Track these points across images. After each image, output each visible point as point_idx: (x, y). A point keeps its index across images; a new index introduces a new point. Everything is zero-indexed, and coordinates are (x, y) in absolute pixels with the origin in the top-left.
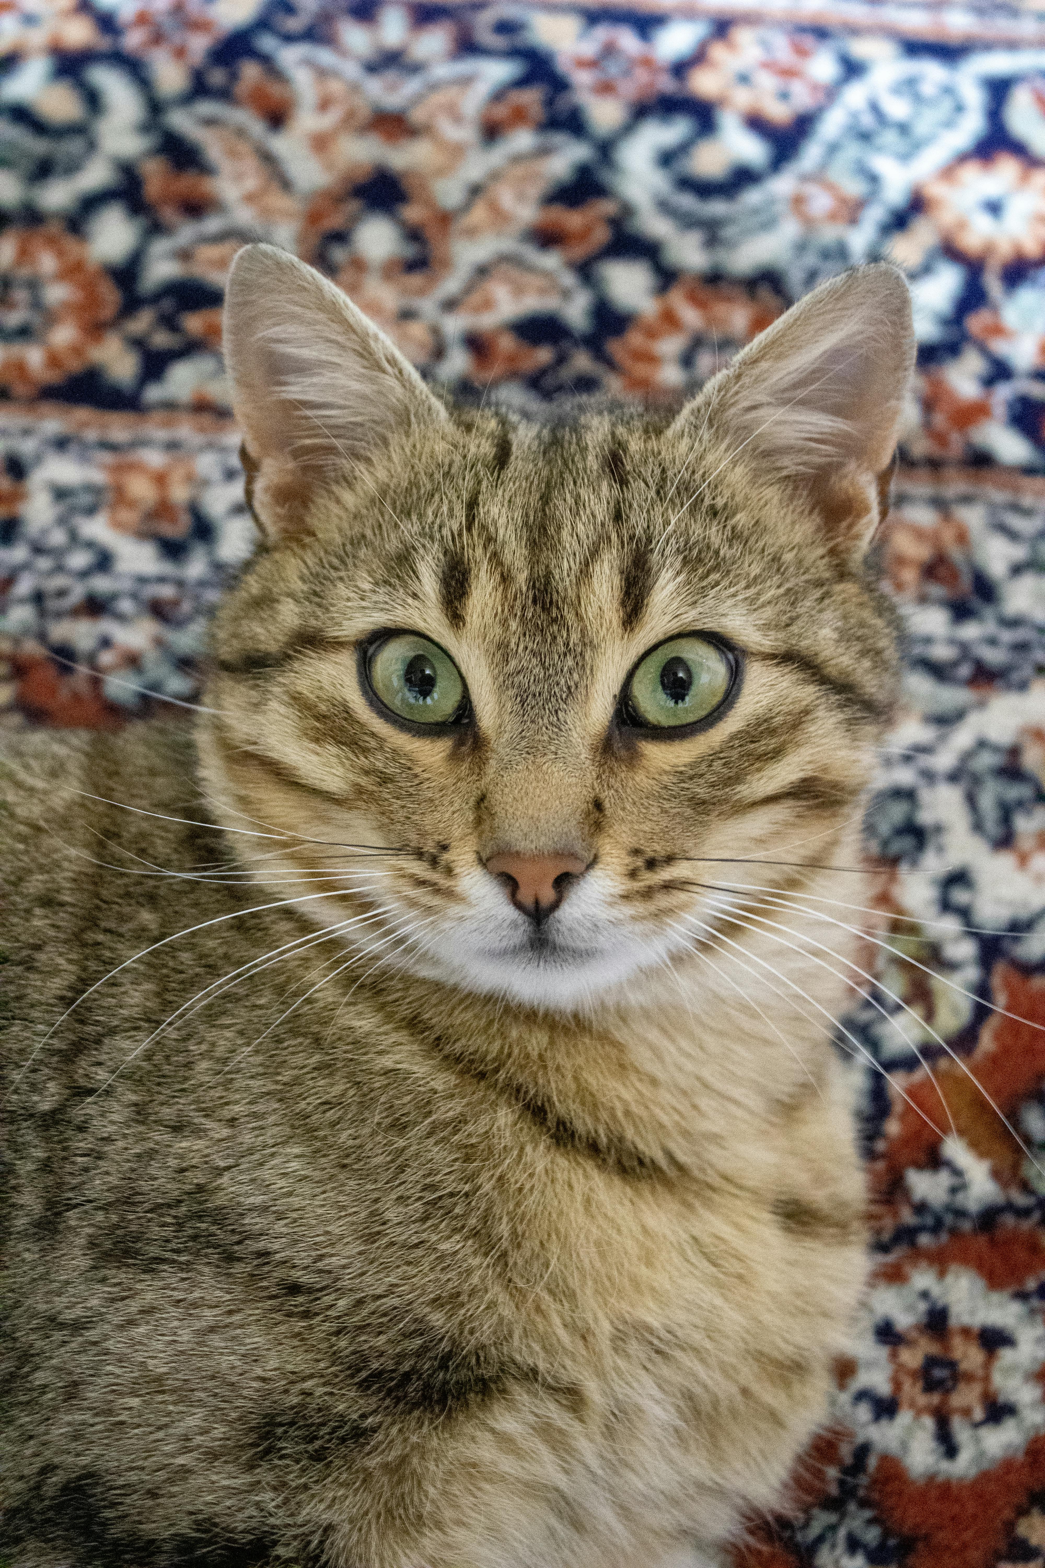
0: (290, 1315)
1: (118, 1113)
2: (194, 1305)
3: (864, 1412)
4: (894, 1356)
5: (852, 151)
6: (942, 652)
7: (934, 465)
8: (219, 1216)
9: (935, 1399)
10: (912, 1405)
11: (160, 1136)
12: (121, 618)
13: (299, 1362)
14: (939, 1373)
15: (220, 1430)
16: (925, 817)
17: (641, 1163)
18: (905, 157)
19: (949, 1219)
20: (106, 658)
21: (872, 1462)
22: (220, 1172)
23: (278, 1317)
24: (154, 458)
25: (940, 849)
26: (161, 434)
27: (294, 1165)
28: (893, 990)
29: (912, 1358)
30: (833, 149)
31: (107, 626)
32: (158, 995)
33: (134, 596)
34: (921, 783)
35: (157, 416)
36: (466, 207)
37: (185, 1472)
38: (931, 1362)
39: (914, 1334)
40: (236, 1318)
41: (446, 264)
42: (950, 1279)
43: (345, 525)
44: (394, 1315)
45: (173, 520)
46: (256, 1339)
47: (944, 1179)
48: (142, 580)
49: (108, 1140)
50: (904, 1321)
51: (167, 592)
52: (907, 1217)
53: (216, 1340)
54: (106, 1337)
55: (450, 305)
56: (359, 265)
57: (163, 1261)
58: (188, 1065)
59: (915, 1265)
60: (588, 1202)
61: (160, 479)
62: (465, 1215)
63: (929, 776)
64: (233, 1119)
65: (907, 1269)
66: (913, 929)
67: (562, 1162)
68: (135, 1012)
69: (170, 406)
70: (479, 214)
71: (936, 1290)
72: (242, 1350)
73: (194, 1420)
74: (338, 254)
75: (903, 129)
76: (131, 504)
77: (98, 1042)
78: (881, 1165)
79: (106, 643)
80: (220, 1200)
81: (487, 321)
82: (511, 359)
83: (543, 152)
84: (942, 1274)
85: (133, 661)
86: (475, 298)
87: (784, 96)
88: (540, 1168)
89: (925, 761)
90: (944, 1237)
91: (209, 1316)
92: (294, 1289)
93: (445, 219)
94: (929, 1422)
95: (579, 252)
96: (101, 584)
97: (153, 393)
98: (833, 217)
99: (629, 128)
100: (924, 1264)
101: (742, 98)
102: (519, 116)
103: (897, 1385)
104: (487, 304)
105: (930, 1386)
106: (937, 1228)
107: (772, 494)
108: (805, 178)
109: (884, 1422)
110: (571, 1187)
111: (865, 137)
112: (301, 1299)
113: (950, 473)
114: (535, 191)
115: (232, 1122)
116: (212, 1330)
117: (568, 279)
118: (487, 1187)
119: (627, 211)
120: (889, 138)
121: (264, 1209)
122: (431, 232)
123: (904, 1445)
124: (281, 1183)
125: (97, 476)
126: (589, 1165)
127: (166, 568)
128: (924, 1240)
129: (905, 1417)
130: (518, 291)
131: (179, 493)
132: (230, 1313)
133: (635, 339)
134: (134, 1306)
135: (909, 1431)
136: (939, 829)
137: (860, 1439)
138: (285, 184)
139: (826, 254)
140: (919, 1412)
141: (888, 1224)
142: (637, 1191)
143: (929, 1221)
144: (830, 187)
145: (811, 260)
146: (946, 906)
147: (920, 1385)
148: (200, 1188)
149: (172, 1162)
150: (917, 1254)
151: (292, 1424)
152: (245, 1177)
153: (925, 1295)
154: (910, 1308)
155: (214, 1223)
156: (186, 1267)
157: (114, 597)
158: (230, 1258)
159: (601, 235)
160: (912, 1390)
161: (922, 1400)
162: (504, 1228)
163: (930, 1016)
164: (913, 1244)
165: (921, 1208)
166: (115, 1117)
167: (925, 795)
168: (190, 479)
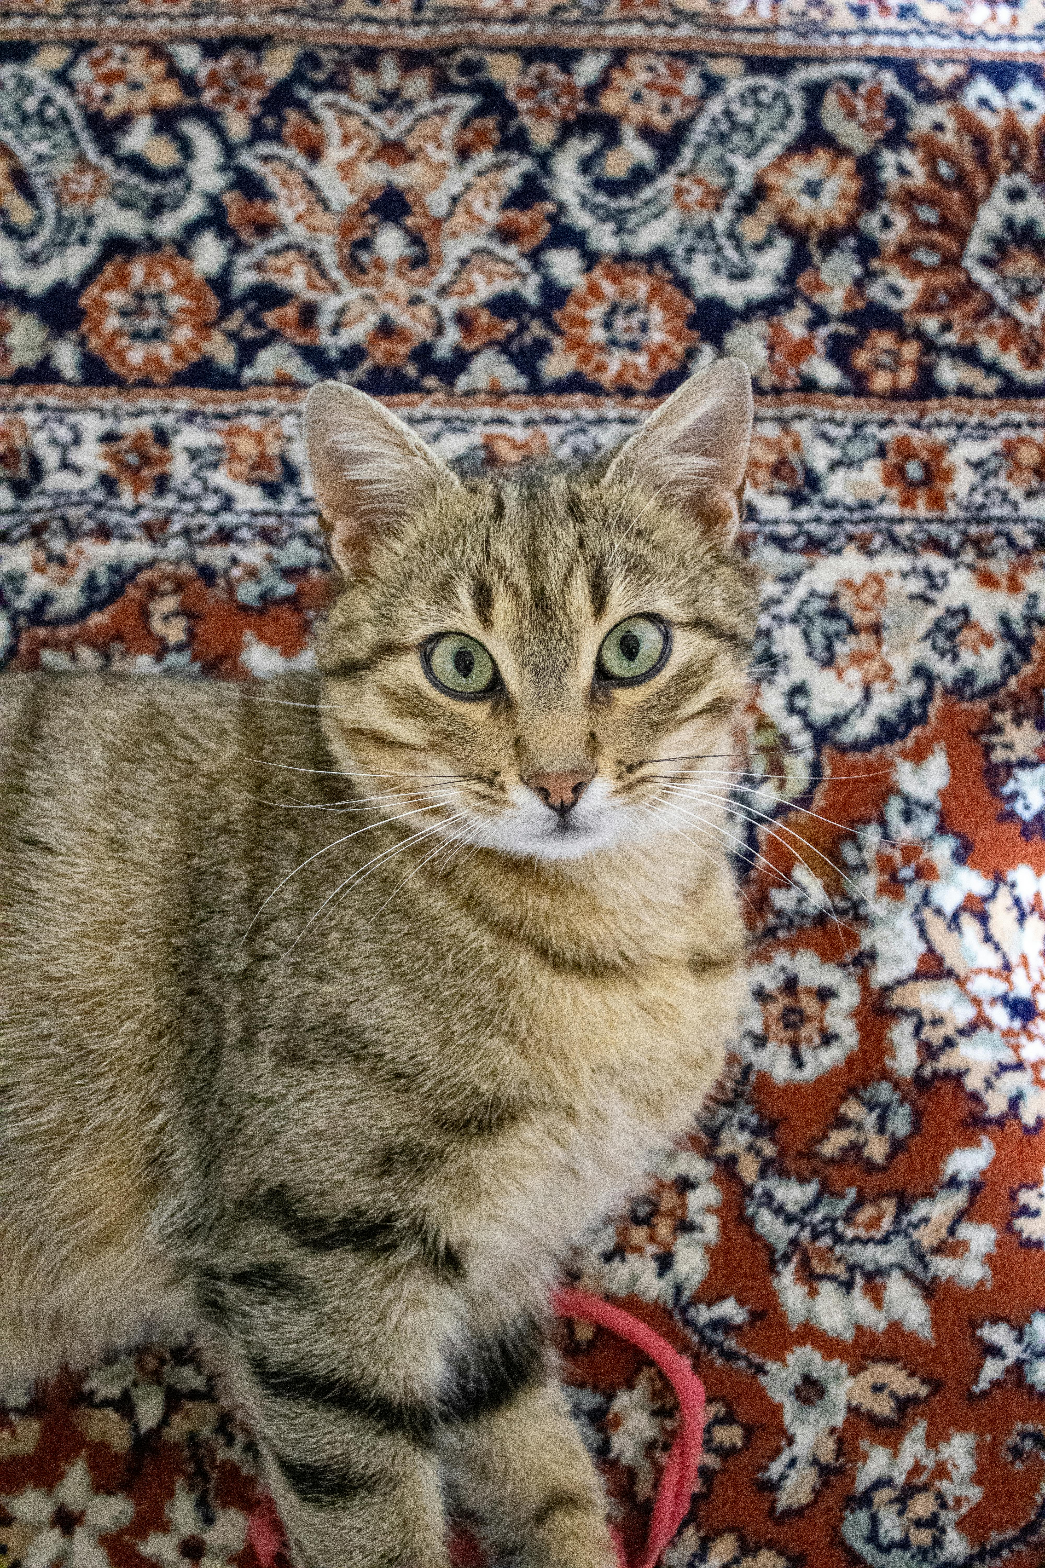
0: (397, 1090)
1: (284, 971)
2: (339, 1088)
3: (747, 1045)
4: (765, 1008)
5: (714, 151)
6: (785, 530)
7: (777, 391)
8: (349, 1033)
9: (790, 1034)
10: (776, 1038)
11: (309, 983)
12: (241, 542)
13: (404, 1118)
14: (793, 1017)
15: (359, 1158)
16: (776, 649)
17: (606, 966)
18: (751, 156)
19: (797, 920)
20: (236, 573)
21: (753, 1076)
22: (347, 1004)
23: (389, 1092)
24: (253, 423)
25: (787, 671)
26: (257, 406)
27: (395, 999)
28: (759, 768)
29: (775, 1009)
30: (701, 148)
31: (234, 549)
32: (301, 891)
33: (250, 526)
34: (774, 625)
35: (253, 390)
36: (450, 213)
37: (340, 1184)
38: (787, 1011)
39: (777, 994)
40: (364, 1094)
41: (440, 260)
42: (798, 957)
43: (397, 566)
44: (461, 1087)
45: (271, 470)
46: (377, 1106)
47: (794, 894)
48: (254, 514)
49: (278, 988)
50: (771, 986)
51: (271, 521)
52: (772, 920)
53: (353, 1108)
54: (287, 1109)
55: (444, 291)
56: (379, 264)
57: (318, 1062)
58: (324, 935)
59: (777, 950)
60: (574, 1001)
61: (259, 438)
62: (500, 1024)
63: (778, 619)
64: (354, 969)
65: (772, 953)
66: (771, 726)
67: (558, 981)
68: (288, 904)
69: (260, 382)
70: (459, 219)
71: (790, 966)
72: (369, 1113)
73: (344, 1156)
74: (365, 257)
75: (749, 130)
76: (242, 459)
77: (267, 924)
78: (754, 887)
79: (234, 561)
80: (349, 1022)
81: (471, 301)
82: (489, 330)
83: (501, 166)
84: (793, 955)
85: (253, 573)
86: (461, 286)
87: (666, 109)
88: (545, 988)
89: (775, 610)
90: (794, 932)
91: (347, 1095)
92: (399, 1076)
93: (437, 223)
94: (787, 1049)
95: (529, 244)
96: (227, 519)
97: (248, 374)
98: (702, 204)
99: (559, 144)
100: (782, 950)
101: (636, 113)
102: (482, 138)
103: (767, 1027)
104: (470, 289)
105: (787, 1026)
106: (790, 924)
107: (672, 516)
108: (681, 175)
109: (760, 1050)
110: (564, 995)
111: (723, 138)
112: (402, 1081)
113: (787, 397)
114: (496, 198)
115: (354, 971)
116: (350, 1103)
117: (524, 266)
118: (513, 1003)
119: (562, 207)
120: (740, 138)
121: (377, 1028)
122: (427, 236)
123: (772, 1064)
124: (387, 1011)
125: (218, 440)
126: (575, 979)
127: (269, 505)
128: (782, 934)
129: (772, 1046)
130: (490, 277)
131: (273, 449)
132: (360, 1092)
133: (572, 308)
134: (303, 1090)
135: (775, 1054)
136: (786, 657)
137: (745, 1062)
138: (325, 205)
139: (699, 234)
140: (781, 1043)
141: (760, 925)
142: (605, 985)
143: (785, 921)
144: (700, 182)
145: (688, 239)
146: (792, 710)
147: (781, 1026)
148: (337, 1016)
149: (319, 1001)
150: (778, 944)
151: (401, 1153)
152: (365, 1008)
153: (783, 969)
154: (774, 978)
155: (347, 1037)
156: (331, 1066)
157: (237, 528)
158: (358, 1058)
159: (545, 228)
160: (777, 1029)
161: (782, 1034)
162: (523, 1027)
163: (783, 784)
164: (775, 937)
165: (780, 913)
166: (280, 973)
167: (776, 633)
168: (278, 436)
